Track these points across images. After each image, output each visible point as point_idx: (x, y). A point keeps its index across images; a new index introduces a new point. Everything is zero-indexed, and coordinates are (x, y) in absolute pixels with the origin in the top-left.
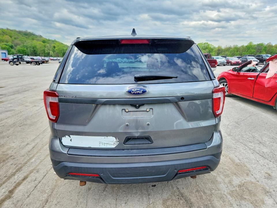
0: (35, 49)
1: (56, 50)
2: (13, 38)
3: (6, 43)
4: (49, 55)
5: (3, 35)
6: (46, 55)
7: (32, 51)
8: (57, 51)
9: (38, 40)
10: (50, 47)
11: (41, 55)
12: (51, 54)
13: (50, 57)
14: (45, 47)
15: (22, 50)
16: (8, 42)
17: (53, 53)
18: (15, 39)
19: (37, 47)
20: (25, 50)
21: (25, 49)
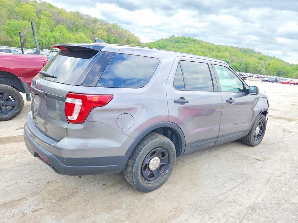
0: (248, 66)
1: (270, 67)
2: (232, 55)
3: (225, 59)
4: (260, 73)
5: (225, 52)
6: (257, 72)
7: (245, 67)
8: (270, 69)
9: (255, 57)
10: (263, 64)
11: (252, 71)
12: (262, 71)
13: (261, 74)
14: (258, 63)
15: (235, 65)
16: (227, 58)
17: (265, 70)
18: (234, 55)
19: (250, 64)
20: (238, 67)
21: (238, 65)
